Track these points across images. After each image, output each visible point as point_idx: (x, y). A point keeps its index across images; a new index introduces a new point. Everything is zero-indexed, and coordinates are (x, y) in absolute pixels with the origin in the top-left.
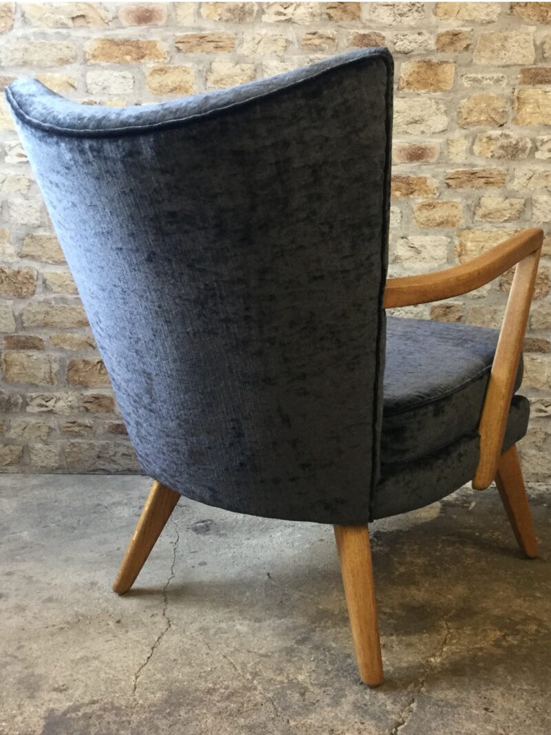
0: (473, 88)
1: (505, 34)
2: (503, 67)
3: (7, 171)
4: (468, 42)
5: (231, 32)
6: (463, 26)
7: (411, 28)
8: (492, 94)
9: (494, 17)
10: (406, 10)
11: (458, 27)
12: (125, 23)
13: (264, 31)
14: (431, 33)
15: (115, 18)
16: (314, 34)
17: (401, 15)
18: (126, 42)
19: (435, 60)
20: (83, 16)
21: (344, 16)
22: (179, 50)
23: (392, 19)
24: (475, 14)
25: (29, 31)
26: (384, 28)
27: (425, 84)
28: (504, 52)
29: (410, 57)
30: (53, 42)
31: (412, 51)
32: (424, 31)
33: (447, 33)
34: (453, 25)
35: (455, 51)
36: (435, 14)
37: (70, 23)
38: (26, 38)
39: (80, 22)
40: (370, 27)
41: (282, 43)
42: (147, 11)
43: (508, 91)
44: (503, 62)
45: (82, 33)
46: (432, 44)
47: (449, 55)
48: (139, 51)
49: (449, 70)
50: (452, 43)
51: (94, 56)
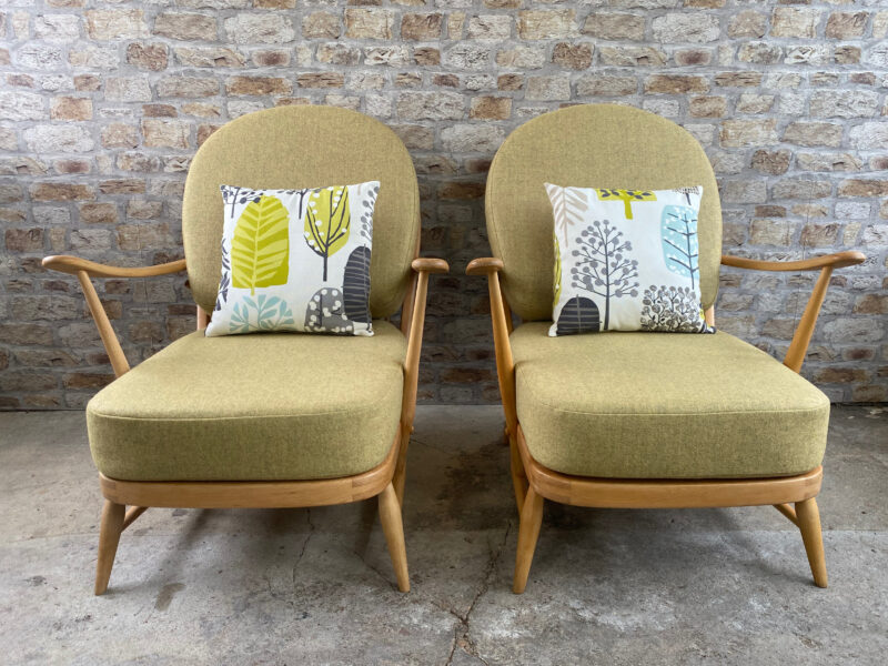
1: (548, 77)
3: (166, 178)
4: (521, 83)
5: (340, 73)
6: (518, 71)
7: (478, 71)
9: (540, 65)
12: (257, 64)
13: (366, 72)
15: (249, 60)
16: (405, 75)
17: (471, 62)
18: (258, 79)
19: (496, 96)
20: (223, 58)
21: (428, 61)
22: (300, 85)
23: (463, 64)
24: (526, 62)
25: (181, 69)
26: (458, 71)
27: (489, 115)
30: (201, 78)
33: (506, 76)
34: (510, 70)
36: (497, 61)
37: (213, 63)
38: (178, 74)
39: (222, 63)
40: (447, 70)
41: (380, 81)
42: (275, 55)
44: (547, 99)
45: (222, 72)
46: (494, 84)
47: (507, 93)
48: (269, 86)
51: (233, 90)
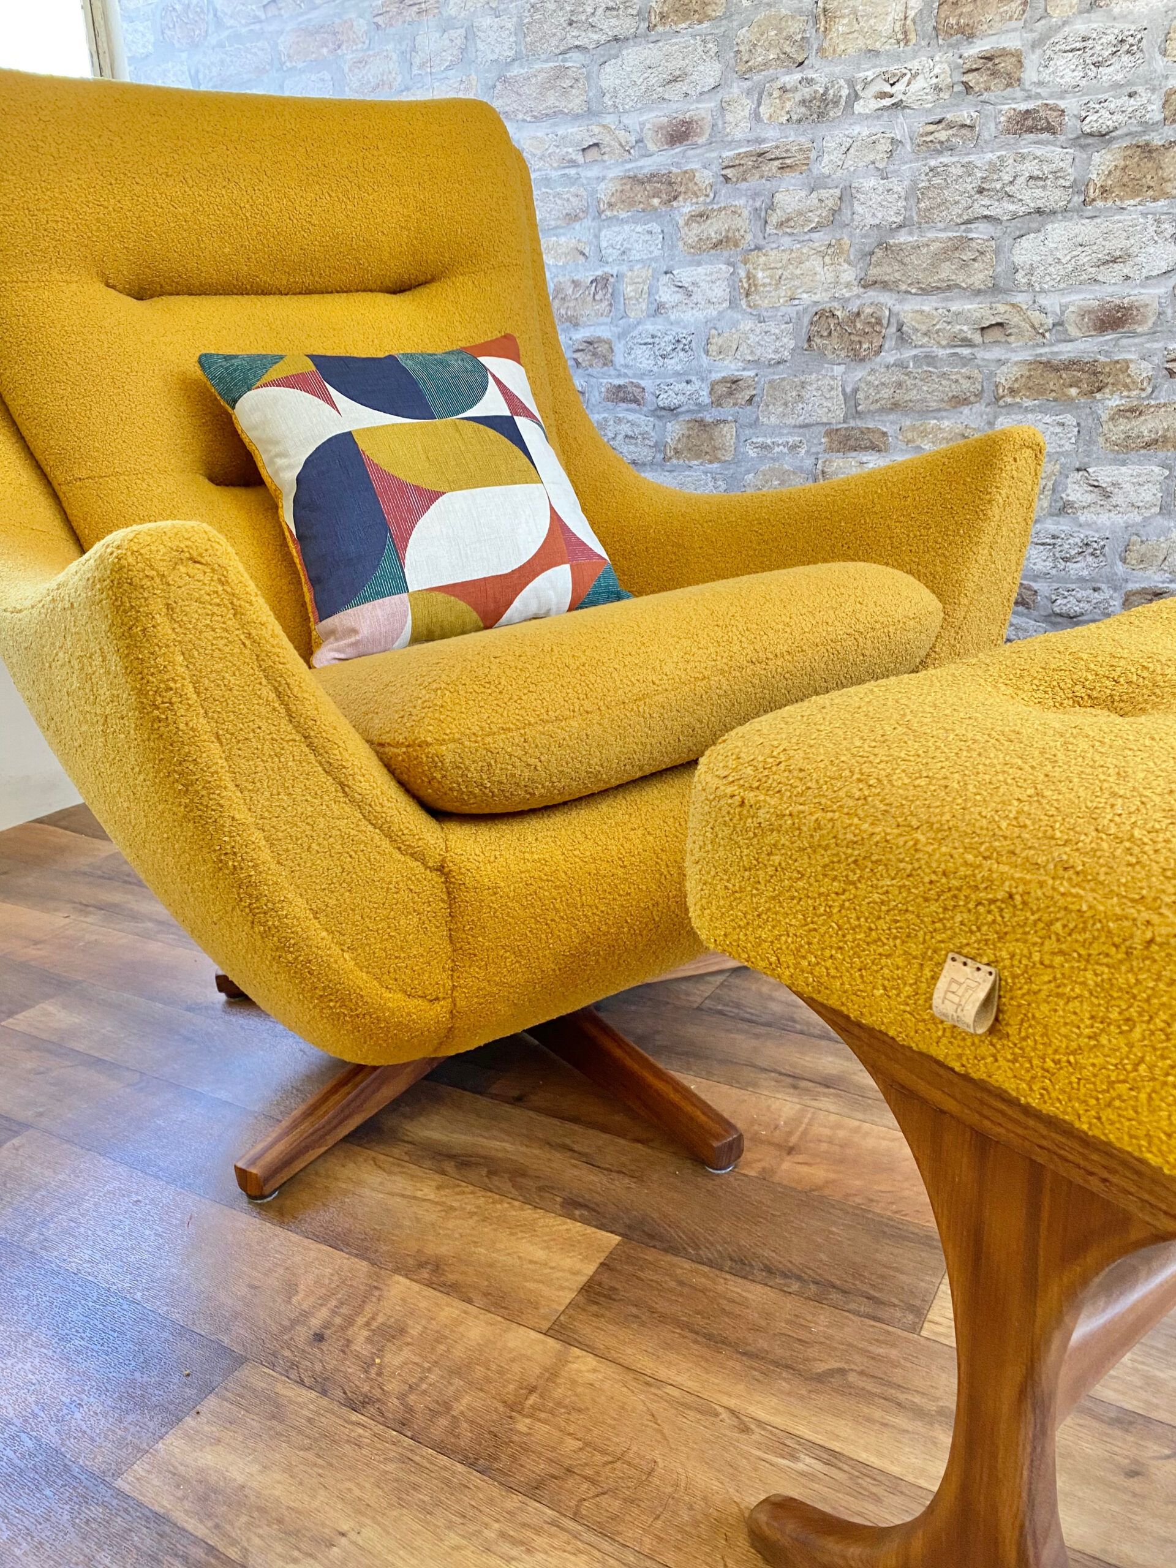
0: (761, 459)
2: (800, 427)
8: (786, 467)
10: (669, 349)
11: (738, 370)
14: (703, 380)
28: (801, 406)
29: (677, 415)
31: (680, 406)
32: (693, 378)
35: (735, 404)
43: (809, 462)
49: (728, 432)
50: (731, 394)
